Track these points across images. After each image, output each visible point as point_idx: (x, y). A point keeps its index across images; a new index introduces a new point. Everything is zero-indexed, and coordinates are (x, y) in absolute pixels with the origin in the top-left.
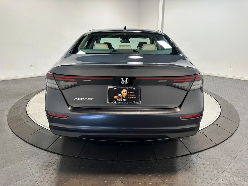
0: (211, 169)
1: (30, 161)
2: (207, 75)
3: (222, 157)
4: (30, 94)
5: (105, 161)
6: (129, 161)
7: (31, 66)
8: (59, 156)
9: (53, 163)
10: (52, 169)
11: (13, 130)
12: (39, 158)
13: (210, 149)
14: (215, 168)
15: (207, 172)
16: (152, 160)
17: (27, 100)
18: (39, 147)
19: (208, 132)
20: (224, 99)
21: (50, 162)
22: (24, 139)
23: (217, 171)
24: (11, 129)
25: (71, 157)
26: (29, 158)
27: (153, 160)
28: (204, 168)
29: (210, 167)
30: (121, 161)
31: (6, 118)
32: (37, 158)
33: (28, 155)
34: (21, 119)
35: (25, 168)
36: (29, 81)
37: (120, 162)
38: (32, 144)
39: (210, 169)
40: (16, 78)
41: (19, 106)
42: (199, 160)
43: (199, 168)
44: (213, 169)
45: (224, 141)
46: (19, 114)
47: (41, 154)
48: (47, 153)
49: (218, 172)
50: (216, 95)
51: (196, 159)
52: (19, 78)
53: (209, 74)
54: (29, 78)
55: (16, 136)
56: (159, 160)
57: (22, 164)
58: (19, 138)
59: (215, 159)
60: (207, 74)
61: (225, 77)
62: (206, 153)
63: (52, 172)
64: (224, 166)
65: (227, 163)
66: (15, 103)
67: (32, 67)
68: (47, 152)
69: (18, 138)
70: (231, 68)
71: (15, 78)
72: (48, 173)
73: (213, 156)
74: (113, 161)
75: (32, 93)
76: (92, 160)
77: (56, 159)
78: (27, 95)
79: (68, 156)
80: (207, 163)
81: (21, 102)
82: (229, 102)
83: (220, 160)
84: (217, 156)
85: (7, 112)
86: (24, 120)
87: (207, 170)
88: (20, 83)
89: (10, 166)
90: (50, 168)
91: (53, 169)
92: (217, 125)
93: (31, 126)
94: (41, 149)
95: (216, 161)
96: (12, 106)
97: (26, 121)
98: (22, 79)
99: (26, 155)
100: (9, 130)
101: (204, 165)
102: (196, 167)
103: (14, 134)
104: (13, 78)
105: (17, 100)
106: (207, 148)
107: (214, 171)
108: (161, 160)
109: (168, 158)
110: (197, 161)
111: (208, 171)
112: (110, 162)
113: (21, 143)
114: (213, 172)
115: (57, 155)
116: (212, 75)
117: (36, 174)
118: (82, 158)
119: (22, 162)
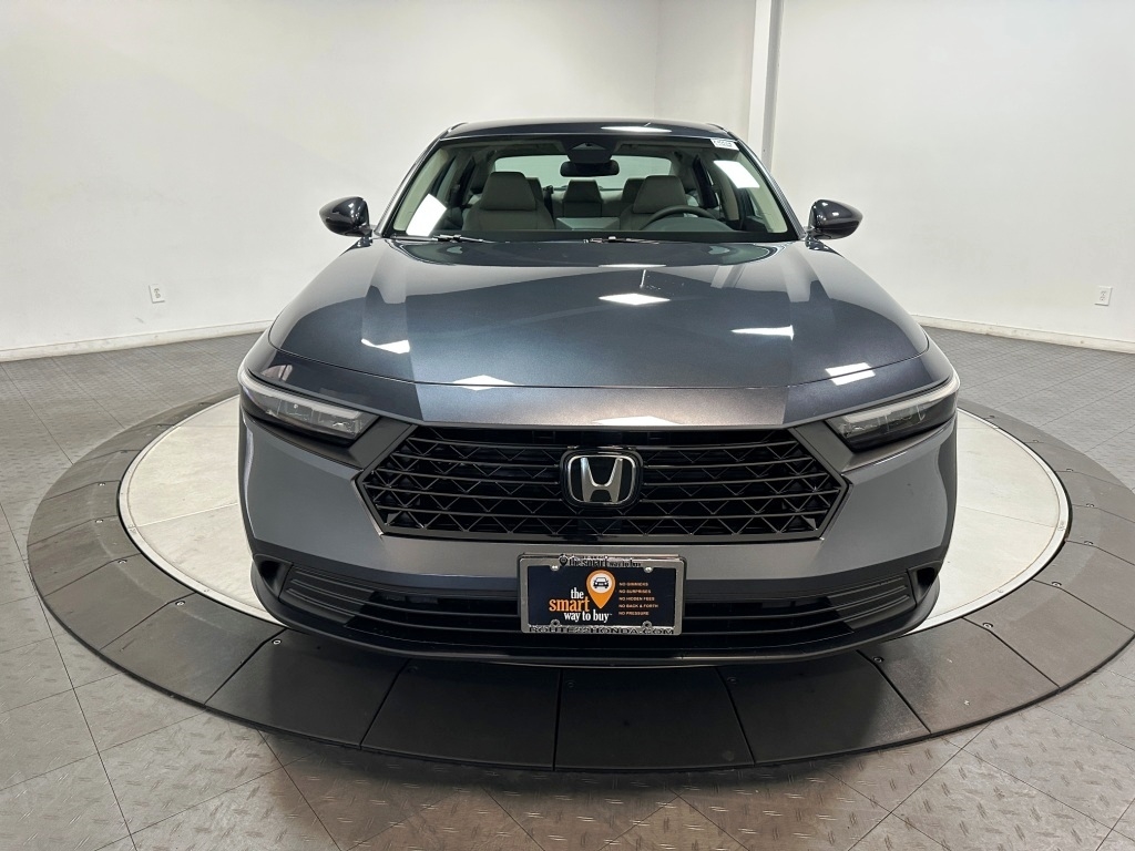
0: (1038, 818)
1: (123, 764)
2: (987, 335)
3: (1094, 753)
4: (141, 424)
5: (494, 766)
6: (616, 771)
7: (153, 291)
8: (264, 740)
9: (235, 773)
10: (229, 807)
11: (49, 602)
12: (165, 749)
13: (1026, 713)
14: (1059, 816)
15: (1021, 836)
16: (731, 768)
17: (125, 451)
18: (170, 688)
19: (1012, 623)
20: (1079, 453)
21: (221, 771)
22: (98, 648)
23: (1074, 833)
24: (42, 598)
25: (321, 741)
26: (117, 748)
27: (735, 767)
28: (1004, 812)
29: (1034, 811)
30: (575, 770)
31: (23, 541)
32: (158, 749)
33: (113, 730)
34: (92, 547)
35: (97, 800)
36: (144, 361)
37: (568, 774)
38: (134, 671)
39: (1033, 822)
40: (84, 348)
41: (86, 481)
42: (973, 768)
43: (978, 816)
44: (1048, 823)
45: (1094, 671)
46: (83, 520)
47: (176, 727)
48: (208, 722)
49: (1078, 840)
50: (1035, 431)
51: (957, 767)
52: (98, 346)
53: (996, 331)
54: (144, 347)
55: (61, 629)
56: (767, 766)
57: (82, 779)
58: (74, 641)
59: (1057, 764)
60: (984, 330)
61: (1076, 342)
62: (1010, 733)
63: (225, 821)
64: (1107, 804)
65: (1120, 788)
66: (69, 465)
67: (158, 296)
68: (204, 716)
69: (71, 644)
70: (1102, 298)
71: (78, 349)
72: (206, 827)
73: (1045, 750)
74: (533, 769)
75: (150, 420)
76: (426, 759)
77: (249, 756)
78: (127, 428)
79: (311, 738)
80: (1015, 787)
81: (100, 461)
82: (1104, 466)
83: (1081, 769)
84: (1064, 749)
85: (29, 510)
86: (105, 553)
87: (1018, 829)
88: (103, 373)
89: (21, 787)
90: (217, 802)
91: (233, 807)
92: (1056, 584)
93: (137, 581)
94: (179, 698)
95: (1063, 778)
96: (54, 480)
97: (113, 556)
98: (111, 352)
99: (104, 732)
100: (34, 602)
101: (1000, 796)
102: (960, 810)
103: (54, 624)
104: (69, 349)
105: (83, 453)
106: (1014, 706)
107: (1058, 833)
108: (775, 765)
109: (812, 759)
110: (964, 776)
111: (1026, 832)
112: (520, 773)
113: (82, 669)
114: (1051, 840)
115: (254, 732)
116: (1009, 334)
117: (148, 833)
118: (380, 753)
119: (80, 767)
